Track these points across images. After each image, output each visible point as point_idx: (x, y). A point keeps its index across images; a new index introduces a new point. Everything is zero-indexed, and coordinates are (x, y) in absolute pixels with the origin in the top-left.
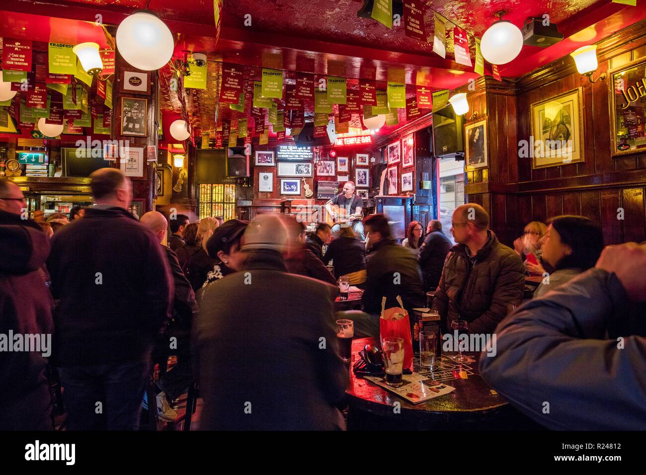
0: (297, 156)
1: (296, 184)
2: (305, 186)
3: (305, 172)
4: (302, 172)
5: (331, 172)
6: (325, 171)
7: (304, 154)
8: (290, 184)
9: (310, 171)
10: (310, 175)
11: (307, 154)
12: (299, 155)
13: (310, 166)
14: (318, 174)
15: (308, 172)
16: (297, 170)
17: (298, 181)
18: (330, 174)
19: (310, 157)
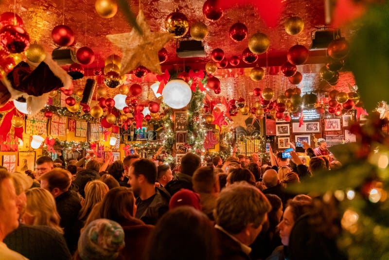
0: (307, 118)
1: (307, 138)
2: (314, 140)
3: (314, 129)
4: (311, 129)
5: (337, 127)
6: (332, 127)
7: (312, 115)
8: (302, 139)
9: (318, 128)
10: (318, 131)
11: (314, 115)
12: (308, 117)
13: (318, 124)
14: (326, 129)
15: (317, 129)
16: (307, 128)
17: (309, 137)
18: (336, 129)
19: (317, 117)
